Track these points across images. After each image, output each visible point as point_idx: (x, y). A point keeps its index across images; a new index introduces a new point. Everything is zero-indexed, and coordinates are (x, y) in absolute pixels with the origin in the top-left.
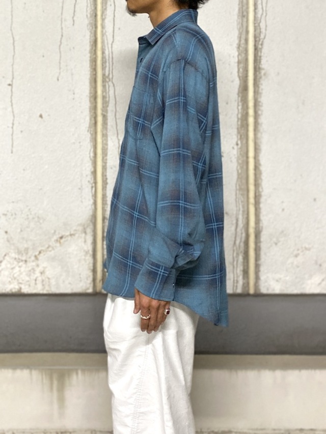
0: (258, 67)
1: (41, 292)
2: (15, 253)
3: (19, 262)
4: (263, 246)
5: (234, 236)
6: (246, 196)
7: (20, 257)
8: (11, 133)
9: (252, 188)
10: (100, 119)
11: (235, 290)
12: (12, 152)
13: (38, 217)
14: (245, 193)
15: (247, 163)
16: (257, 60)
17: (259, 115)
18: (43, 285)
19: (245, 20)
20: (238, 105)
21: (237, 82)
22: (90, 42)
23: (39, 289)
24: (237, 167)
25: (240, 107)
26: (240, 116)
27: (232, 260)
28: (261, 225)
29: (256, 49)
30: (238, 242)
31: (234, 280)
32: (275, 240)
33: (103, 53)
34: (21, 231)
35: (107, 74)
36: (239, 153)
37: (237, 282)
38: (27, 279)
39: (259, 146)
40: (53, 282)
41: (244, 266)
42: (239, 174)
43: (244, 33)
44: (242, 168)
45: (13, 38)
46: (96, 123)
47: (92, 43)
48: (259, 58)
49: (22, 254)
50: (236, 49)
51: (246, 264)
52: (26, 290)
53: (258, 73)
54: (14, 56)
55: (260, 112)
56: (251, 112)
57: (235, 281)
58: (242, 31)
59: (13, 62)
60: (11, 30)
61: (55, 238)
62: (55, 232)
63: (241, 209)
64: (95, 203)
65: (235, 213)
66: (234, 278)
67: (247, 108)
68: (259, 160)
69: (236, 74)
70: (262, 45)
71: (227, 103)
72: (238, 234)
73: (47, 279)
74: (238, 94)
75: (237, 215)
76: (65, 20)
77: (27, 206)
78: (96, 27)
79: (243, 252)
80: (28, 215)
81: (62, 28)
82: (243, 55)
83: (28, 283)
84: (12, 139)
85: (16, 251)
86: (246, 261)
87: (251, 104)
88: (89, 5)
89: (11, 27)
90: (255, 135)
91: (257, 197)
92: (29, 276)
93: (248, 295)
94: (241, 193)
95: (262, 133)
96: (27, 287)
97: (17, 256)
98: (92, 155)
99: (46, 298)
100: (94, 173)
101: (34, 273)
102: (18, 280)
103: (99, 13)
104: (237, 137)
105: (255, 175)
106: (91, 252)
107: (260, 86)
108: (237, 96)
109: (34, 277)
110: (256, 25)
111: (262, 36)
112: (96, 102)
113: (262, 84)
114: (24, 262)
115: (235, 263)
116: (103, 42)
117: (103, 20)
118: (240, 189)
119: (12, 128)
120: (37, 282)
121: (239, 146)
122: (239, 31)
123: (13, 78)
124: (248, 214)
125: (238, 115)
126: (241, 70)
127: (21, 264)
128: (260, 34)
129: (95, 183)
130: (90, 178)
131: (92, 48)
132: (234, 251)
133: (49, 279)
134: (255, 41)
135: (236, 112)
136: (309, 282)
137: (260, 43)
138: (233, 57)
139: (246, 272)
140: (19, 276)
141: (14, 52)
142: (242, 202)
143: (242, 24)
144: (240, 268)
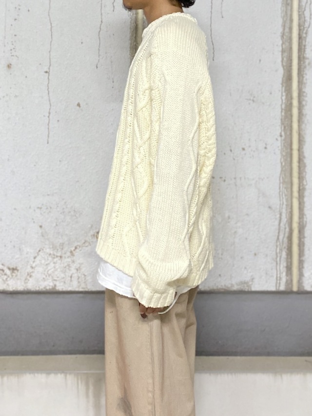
0: (302, 56)
1: (77, 290)
2: (50, 248)
3: (54, 258)
4: (307, 241)
5: (277, 231)
6: (289, 190)
7: (55, 253)
8: (48, 122)
9: (296, 181)
11: (278, 288)
12: (48, 143)
13: (74, 211)
14: (289, 186)
15: (291, 155)
16: (301, 49)
17: (303, 106)
18: (79, 282)
19: (289, 8)
20: (282, 96)
21: (281, 71)
22: (130, 28)
23: (74, 286)
24: (281, 159)
25: (284, 98)
26: (283, 106)
27: (275, 257)
28: (305, 219)
29: (300, 38)
30: (281, 237)
31: (277, 277)
34: (57, 225)
36: (283, 145)
37: (280, 278)
38: (63, 275)
39: (304, 138)
40: (89, 278)
41: (287, 262)
42: (282, 167)
43: (288, 22)
44: (285, 160)
45: (51, 24)
47: (132, 30)
48: (303, 47)
49: (58, 250)
50: (280, 38)
51: (290, 260)
52: (60, 287)
53: (302, 62)
54: (51, 42)
55: (304, 103)
56: (295, 103)
57: (278, 279)
58: (286, 19)
59: (51, 48)
60: (49, 15)
61: (92, 233)
62: (92, 226)
63: (285, 203)
65: (278, 207)
66: (277, 274)
67: (292, 98)
68: (303, 152)
69: (280, 64)
70: (306, 33)
71: (271, 93)
72: (281, 228)
73: (83, 276)
74: (282, 84)
75: (281, 209)
76: (105, 6)
77: (63, 199)
79: (287, 247)
80: (63, 209)
81: (102, 14)
82: (287, 44)
83: (63, 280)
84: (48, 129)
85: (51, 246)
86: (289, 257)
87: (295, 94)
89: (49, 13)
90: (299, 126)
91: (301, 191)
92: (64, 272)
93: (292, 292)
94: (285, 186)
95: (306, 125)
96: (62, 284)
97: (52, 252)
99: (81, 295)
101: (70, 270)
102: (52, 277)
104: (281, 128)
105: (299, 167)
107: (304, 75)
108: (281, 86)
109: (69, 273)
110: (300, 13)
111: (307, 25)
113: (306, 74)
114: (59, 258)
115: (278, 259)
118: (284, 182)
119: (49, 117)
120: (73, 279)
121: (283, 138)
122: (283, 19)
123: (50, 65)
124: (291, 208)
125: (281, 105)
126: (285, 59)
127: (55, 260)
128: (304, 23)
131: (132, 36)
132: (277, 246)
133: (85, 276)
134: (300, 30)
135: (280, 103)
137: (305, 31)
138: (277, 45)
139: (289, 268)
140: (53, 272)
141: (52, 38)
142: (285, 195)
143: (286, 12)
144: (284, 264)
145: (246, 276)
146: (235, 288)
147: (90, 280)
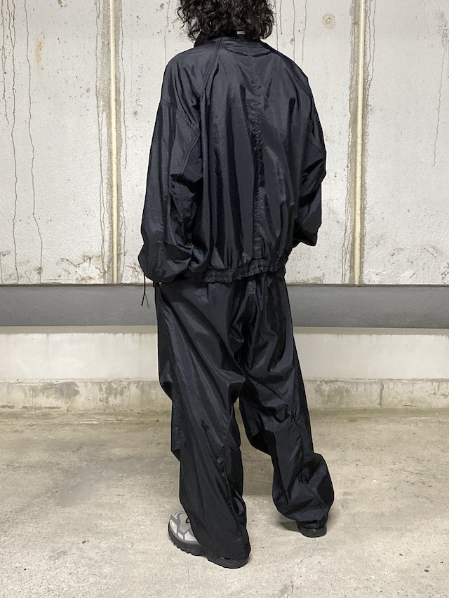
0: (365, 104)
4: (366, 247)
5: (343, 240)
6: (353, 208)
9: (358, 201)
11: (343, 282)
14: (353, 205)
15: (355, 182)
16: (364, 98)
21: (349, 116)
25: (350, 137)
26: (350, 143)
27: (341, 258)
28: (365, 231)
29: (364, 89)
30: (346, 244)
31: (343, 274)
32: (375, 242)
36: (349, 174)
37: (345, 275)
39: (365, 168)
41: (351, 263)
42: (348, 191)
43: (355, 76)
44: (351, 185)
48: (366, 96)
50: (348, 89)
51: (352, 261)
53: (365, 108)
55: (366, 141)
56: (359, 141)
63: (350, 218)
66: (343, 272)
67: (357, 137)
68: (364, 179)
69: (348, 110)
70: (369, 85)
72: (346, 238)
74: (349, 126)
75: (346, 222)
79: (350, 252)
82: (354, 94)
86: (352, 259)
87: (359, 134)
90: (362, 159)
91: (363, 209)
93: (354, 285)
94: (350, 205)
95: (367, 158)
104: (348, 161)
105: (361, 191)
107: (367, 119)
108: (348, 128)
110: (365, 69)
111: (370, 78)
115: (344, 260)
118: (349, 202)
121: (349, 168)
122: (351, 74)
124: (355, 222)
126: (352, 106)
128: (368, 77)
132: (343, 251)
134: (364, 82)
135: (347, 141)
136: (403, 275)
138: (346, 95)
139: (352, 268)
142: (350, 212)
143: (353, 68)
144: (348, 264)
145: (318, 274)
146: (311, 282)
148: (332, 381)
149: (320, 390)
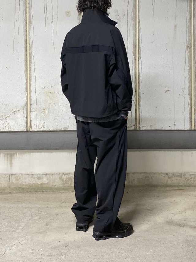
1: (8, 131)
10: (28, 69)
13: (6, 104)
18: (8, 128)
22: (25, 41)
33: (29, 45)
35: (31, 52)
40: (12, 127)
46: (27, 70)
49: (1, 117)
52: (2, 130)
61: (13, 112)
62: (13, 109)
64: (27, 99)
73: (10, 126)
76: (15, 33)
78: (27, 35)
81: (14, 36)
83: (3, 128)
88: (24, 27)
92: (3, 125)
98: (26, 82)
99: (9, 133)
100: (27, 88)
101: (5, 124)
103: (28, 30)
106: (26, 117)
109: (5, 126)
112: (27, 63)
114: (1, 120)
116: (29, 41)
117: (29, 32)
129: (27, 92)
130: (25, 90)
131: (25, 43)
145: (66, 125)
146: (63, 129)
147: (12, 128)
148: (67, 174)
149: (62, 178)
